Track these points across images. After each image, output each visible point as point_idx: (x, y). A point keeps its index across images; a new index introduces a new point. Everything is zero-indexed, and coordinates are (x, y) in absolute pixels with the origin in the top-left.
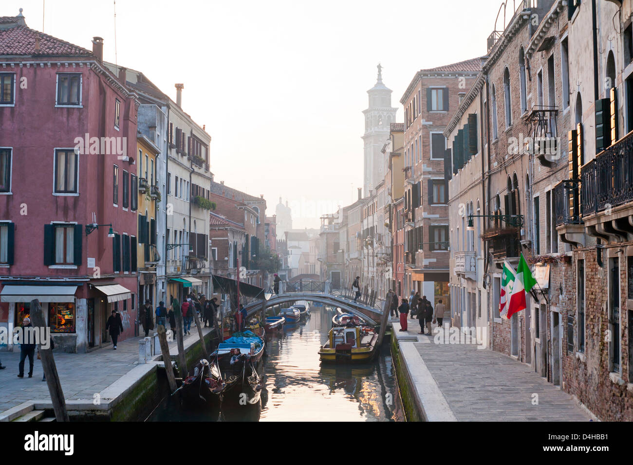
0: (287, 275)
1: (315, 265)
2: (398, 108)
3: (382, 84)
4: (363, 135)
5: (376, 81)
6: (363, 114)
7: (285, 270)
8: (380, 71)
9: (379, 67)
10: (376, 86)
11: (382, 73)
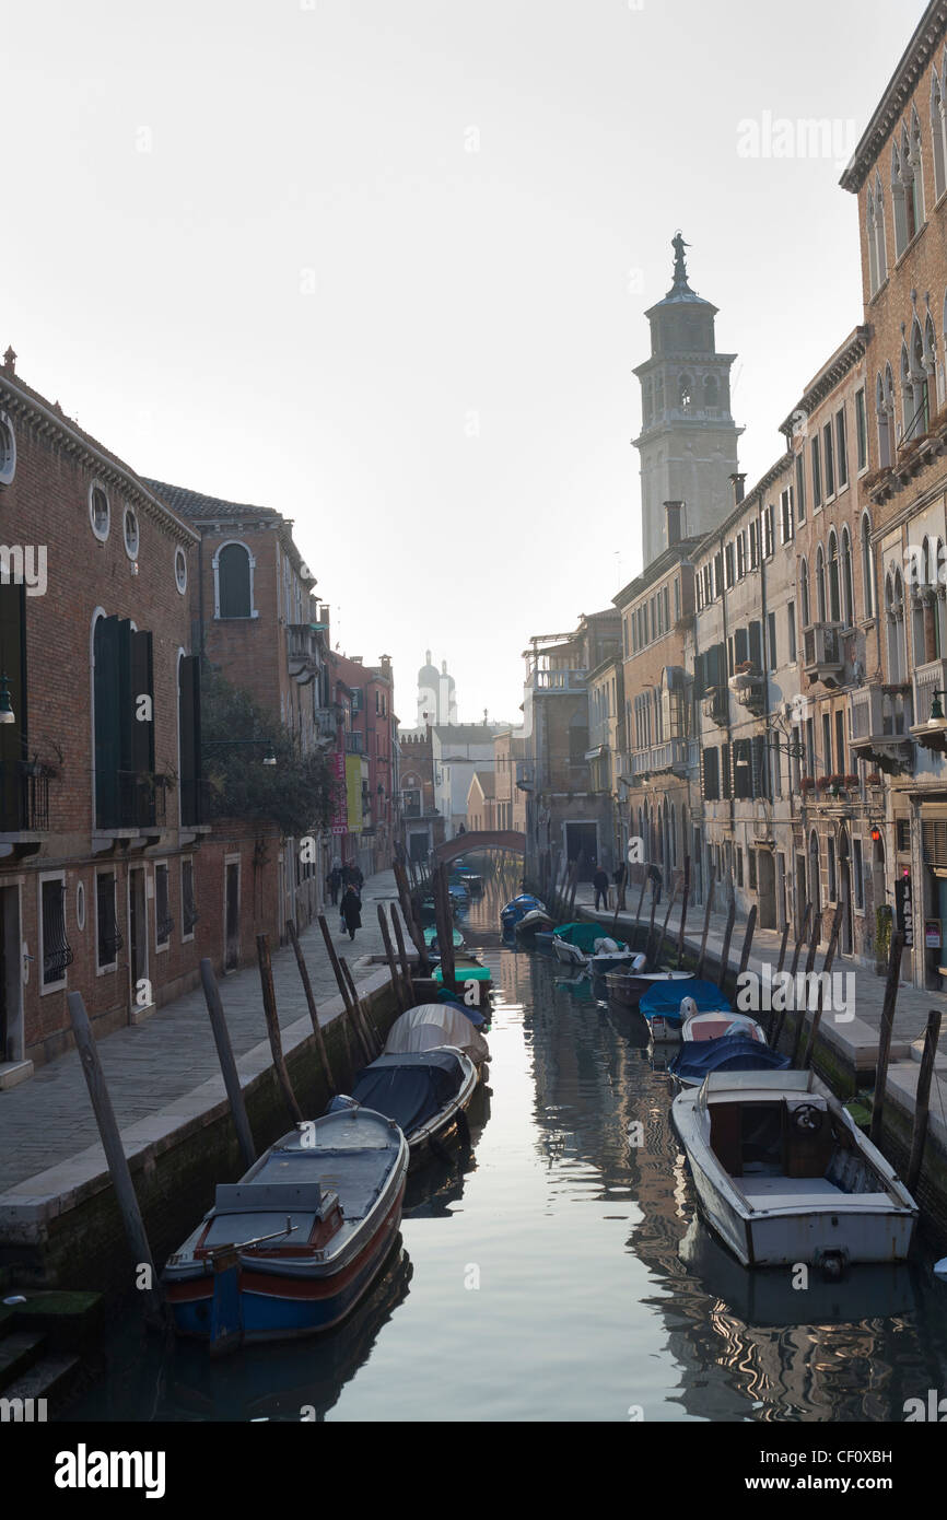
0: (431, 838)
1: (510, 806)
2: (736, 355)
3: (687, 290)
4: (637, 436)
5: (671, 284)
6: (637, 378)
7: (426, 821)
8: (680, 255)
9: (678, 244)
10: (670, 295)
11: (685, 259)
